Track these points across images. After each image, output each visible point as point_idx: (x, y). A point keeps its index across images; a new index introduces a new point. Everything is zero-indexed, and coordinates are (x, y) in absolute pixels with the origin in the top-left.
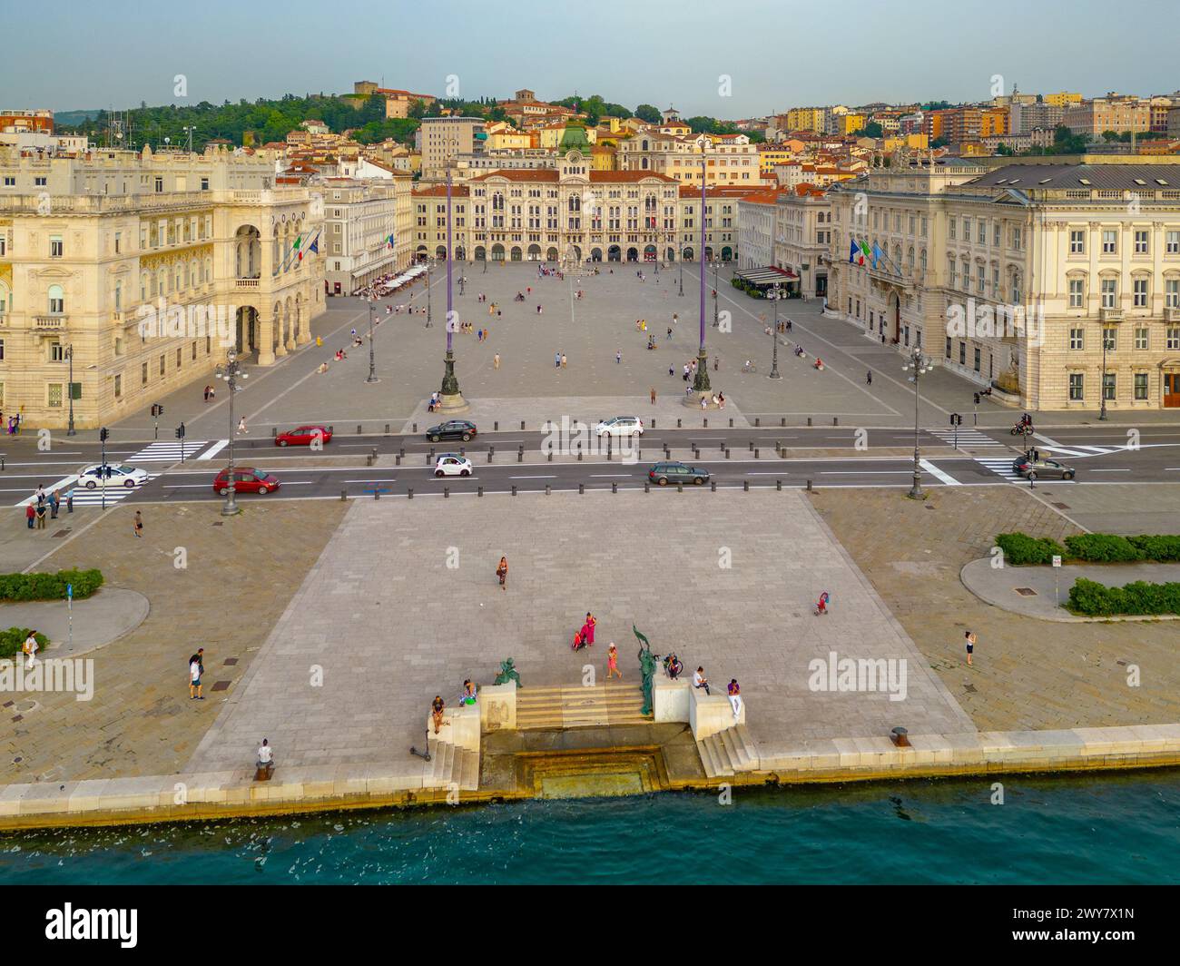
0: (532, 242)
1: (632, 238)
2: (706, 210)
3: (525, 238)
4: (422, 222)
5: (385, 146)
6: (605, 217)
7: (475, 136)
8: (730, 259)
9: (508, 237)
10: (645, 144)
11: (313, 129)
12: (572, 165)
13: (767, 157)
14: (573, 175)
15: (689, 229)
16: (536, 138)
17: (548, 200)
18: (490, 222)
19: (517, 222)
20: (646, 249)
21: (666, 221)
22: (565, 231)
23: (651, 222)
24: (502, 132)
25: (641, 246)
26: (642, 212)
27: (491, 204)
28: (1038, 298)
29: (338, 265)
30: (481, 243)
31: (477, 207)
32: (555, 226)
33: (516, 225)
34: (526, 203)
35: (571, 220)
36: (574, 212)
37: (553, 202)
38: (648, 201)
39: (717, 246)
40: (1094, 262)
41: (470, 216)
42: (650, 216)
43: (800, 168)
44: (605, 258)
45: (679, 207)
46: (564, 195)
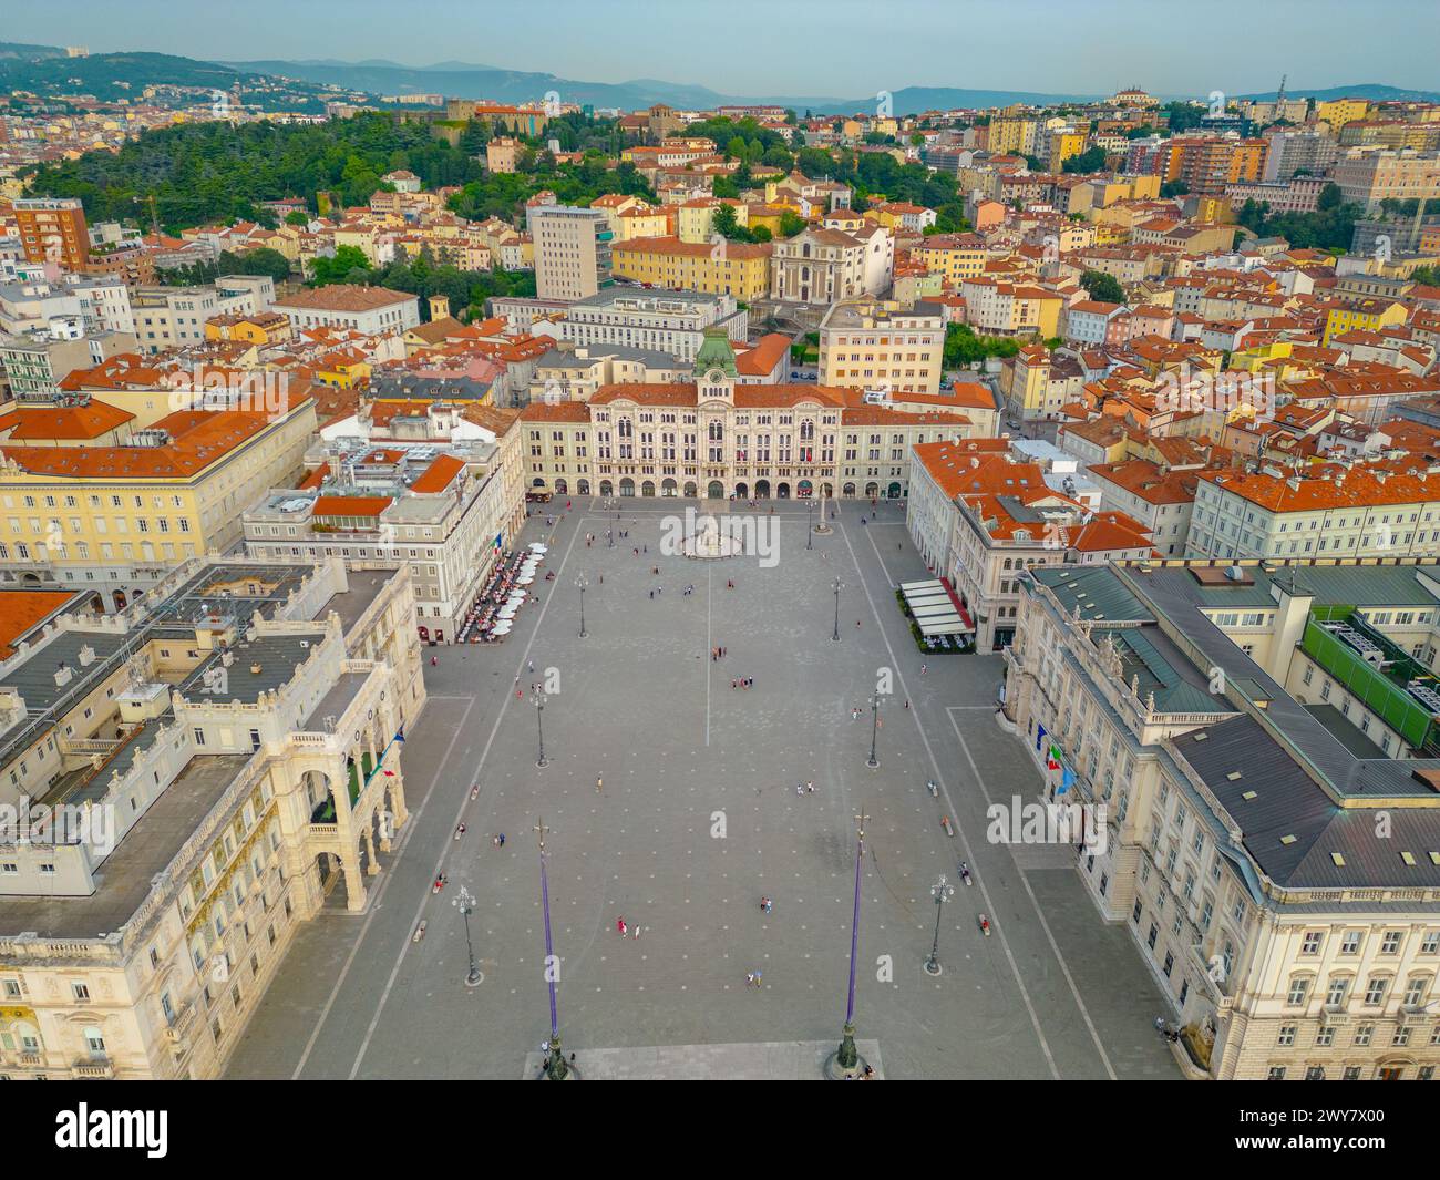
0: (667, 476)
1: (784, 472)
2: (874, 439)
3: (658, 471)
4: (537, 451)
5: (490, 228)
6: (752, 448)
7: (598, 237)
8: (897, 496)
9: (639, 470)
10: (807, 249)
11: (401, 185)
12: (713, 386)
13: (956, 257)
14: (713, 398)
15: (851, 462)
16: (673, 217)
17: (684, 426)
18: (616, 452)
19: (648, 454)
20: (800, 485)
21: (824, 452)
22: (704, 465)
23: (806, 454)
24: (630, 213)
25: (794, 481)
26: (796, 442)
27: (616, 431)
28: (1253, 995)
29: (437, 612)
30: (607, 476)
31: (600, 435)
32: (693, 458)
33: (648, 456)
34: (658, 431)
35: (712, 450)
36: (716, 440)
37: (690, 429)
38: (803, 428)
39: (884, 481)
40: (1329, 960)
41: (593, 445)
42: (806, 446)
43: (995, 289)
44: (751, 493)
45: (841, 436)
46: (703, 422)
